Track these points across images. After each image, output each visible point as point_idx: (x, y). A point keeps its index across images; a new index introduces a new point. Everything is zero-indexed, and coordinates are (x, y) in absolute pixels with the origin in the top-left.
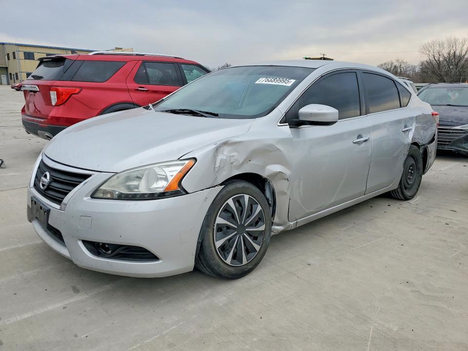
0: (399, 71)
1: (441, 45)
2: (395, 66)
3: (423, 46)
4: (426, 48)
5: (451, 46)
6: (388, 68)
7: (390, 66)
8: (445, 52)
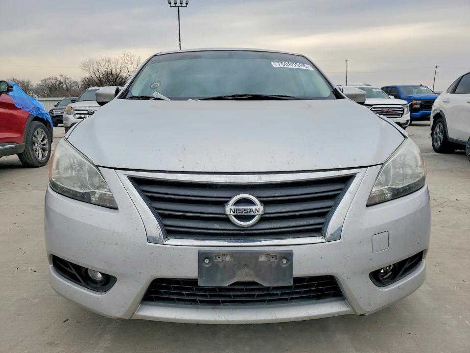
0: (65, 86)
1: (98, 63)
2: (60, 82)
3: (82, 64)
4: (86, 66)
5: (107, 64)
6: (53, 83)
7: (54, 81)
8: (103, 70)
